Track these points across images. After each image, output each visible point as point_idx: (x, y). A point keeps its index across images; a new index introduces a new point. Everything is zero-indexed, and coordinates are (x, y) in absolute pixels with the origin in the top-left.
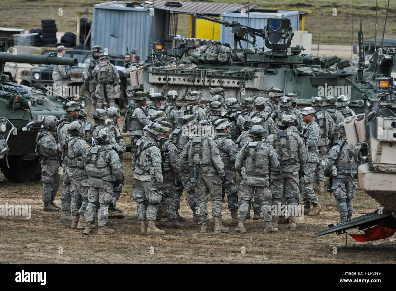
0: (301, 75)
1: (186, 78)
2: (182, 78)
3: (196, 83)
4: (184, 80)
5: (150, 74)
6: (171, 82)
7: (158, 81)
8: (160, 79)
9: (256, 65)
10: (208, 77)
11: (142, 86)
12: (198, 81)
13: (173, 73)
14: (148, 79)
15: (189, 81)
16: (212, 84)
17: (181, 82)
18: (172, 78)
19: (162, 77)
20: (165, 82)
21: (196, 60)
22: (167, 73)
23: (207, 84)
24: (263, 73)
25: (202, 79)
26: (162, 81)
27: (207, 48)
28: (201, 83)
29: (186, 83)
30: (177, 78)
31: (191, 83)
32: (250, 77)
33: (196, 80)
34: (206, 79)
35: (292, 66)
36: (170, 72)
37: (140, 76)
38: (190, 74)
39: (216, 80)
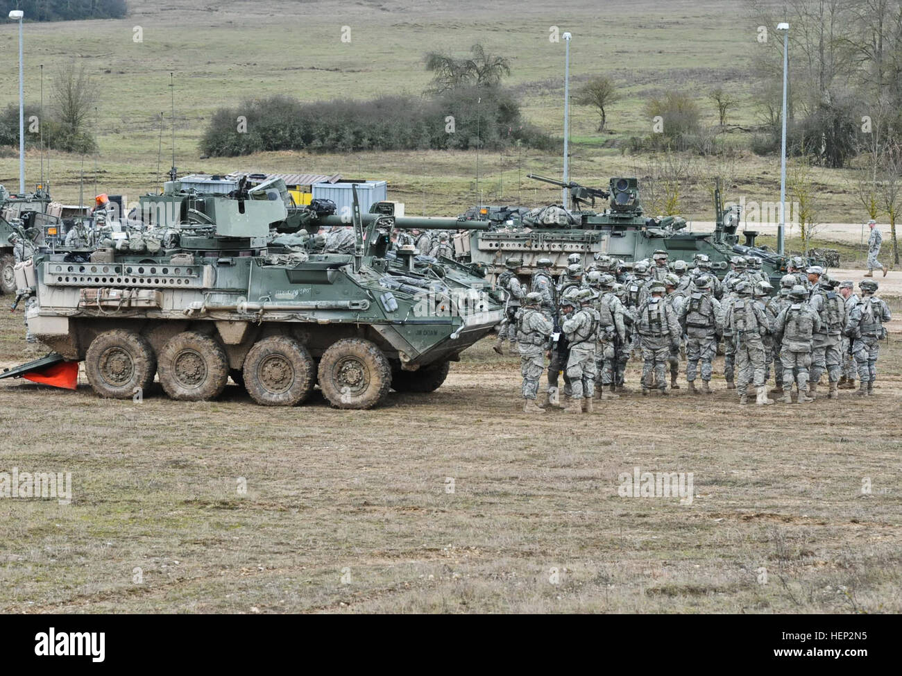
0: (653, 236)
1: (522, 243)
2: (517, 243)
3: (533, 248)
4: (520, 245)
5: (480, 241)
6: (505, 248)
7: (489, 248)
8: (491, 245)
9: (599, 227)
10: (547, 241)
11: (469, 253)
12: (536, 246)
13: (507, 238)
14: (477, 246)
15: (525, 246)
16: (553, 249)
17: (516, 248)
18: (505, 243)
19: (494, 243)
20: (497, 248)
21: (531, 224)
22: (499, 238)
23: (546, 249)
24: (609, 236)
25: (540, 244)
26: (494, 247)
27: (542, 211)
28: (539, 248)
29: (522, 248)
30: (511, 243)
31: (527, 249)
32: (596, 240)
33: (534, 245)
34: (546, 244)
35: (637, 227)
36: (502, 237)
37: (466, 242)
38: (526, 240)
39: (557, 244)
